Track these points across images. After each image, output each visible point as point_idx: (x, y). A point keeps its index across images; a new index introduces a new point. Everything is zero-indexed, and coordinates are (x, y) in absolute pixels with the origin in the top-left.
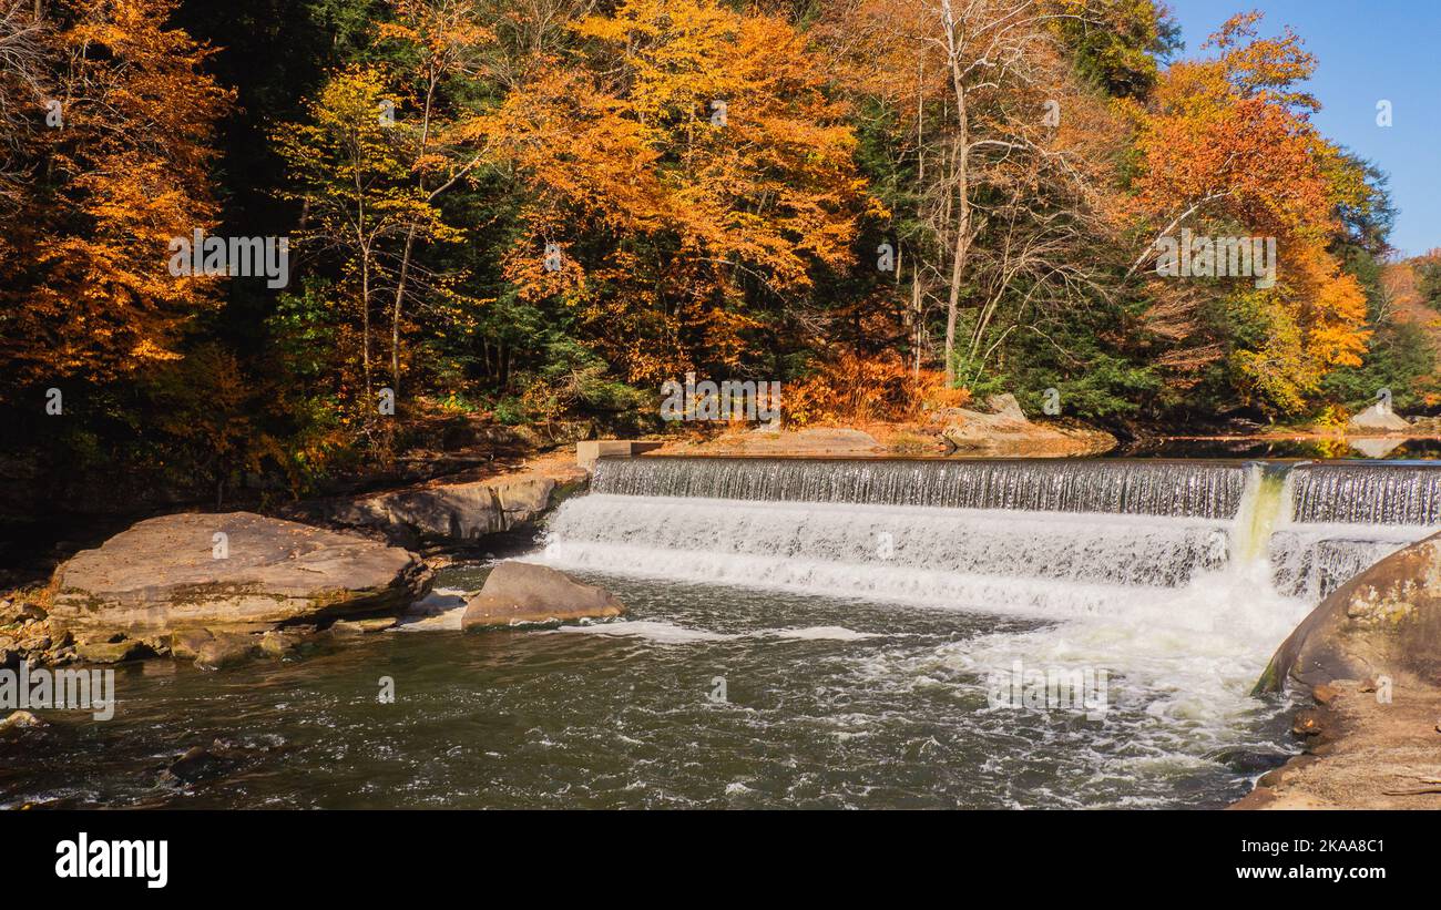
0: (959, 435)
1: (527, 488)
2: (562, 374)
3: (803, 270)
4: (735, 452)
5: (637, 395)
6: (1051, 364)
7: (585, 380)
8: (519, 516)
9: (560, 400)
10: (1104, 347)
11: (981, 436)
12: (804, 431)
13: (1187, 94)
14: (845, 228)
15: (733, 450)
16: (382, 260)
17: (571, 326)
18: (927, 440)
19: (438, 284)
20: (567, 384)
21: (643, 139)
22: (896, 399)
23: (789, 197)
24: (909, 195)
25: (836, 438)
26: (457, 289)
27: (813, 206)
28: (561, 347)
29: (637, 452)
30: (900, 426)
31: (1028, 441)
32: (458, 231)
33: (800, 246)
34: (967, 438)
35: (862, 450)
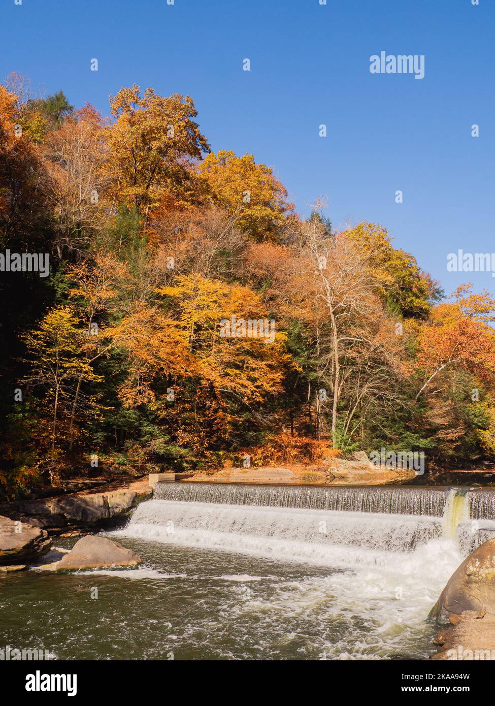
0: (336, 471)
1: (122, 497)
2: (147, 441)
3: (258, 395)
4: (225, 480)
5: (183, 451)
6: (384, 437)
7: (158, 444)
8: (117, 510)
9: (146, 453)
10: (407, 428)
11: (345, 472)
12: (261, 469)
13: (445, 317)
14: (278, 376)
15: (224, 478)
16: (64, 390)
17: (154, 419)
18: (319, 473)
19: (89, 400)
20: (149, 446)
21: (186, 337)
22: (307, 453)
23: (252, 362)
24: (312, 361)
25: (275, 473)
26: (98, 402)
27: (264, 367)
28: (147, 429)
29: (178, 480)
30: (308, 467)
31: (369, 474)
32: (100, 377)
33: (256, 384)
34: (340, 472)
35: (286, 479)
